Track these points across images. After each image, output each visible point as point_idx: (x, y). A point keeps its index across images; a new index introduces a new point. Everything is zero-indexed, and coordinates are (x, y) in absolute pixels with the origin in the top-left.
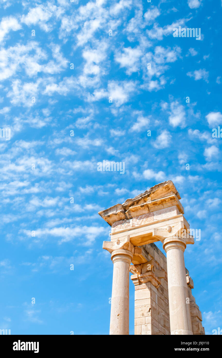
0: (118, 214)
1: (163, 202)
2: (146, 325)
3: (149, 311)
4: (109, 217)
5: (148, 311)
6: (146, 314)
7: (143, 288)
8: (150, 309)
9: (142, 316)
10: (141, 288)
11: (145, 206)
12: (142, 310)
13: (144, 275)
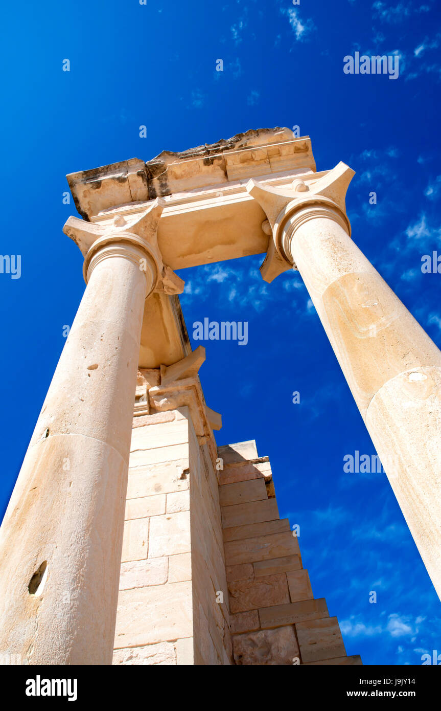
0: (127, 183)
1: (272, 157)
2: (167, 516)
3: (183, 477)
4: (98, 187)
5: (180, 476)
6: (168, 486)
7: (164, 421)
8: (185, 472)
9: (154, 493)
10: (155, 422)
11: (216, 162)
12: (154, 476)
13: (170, 388)
